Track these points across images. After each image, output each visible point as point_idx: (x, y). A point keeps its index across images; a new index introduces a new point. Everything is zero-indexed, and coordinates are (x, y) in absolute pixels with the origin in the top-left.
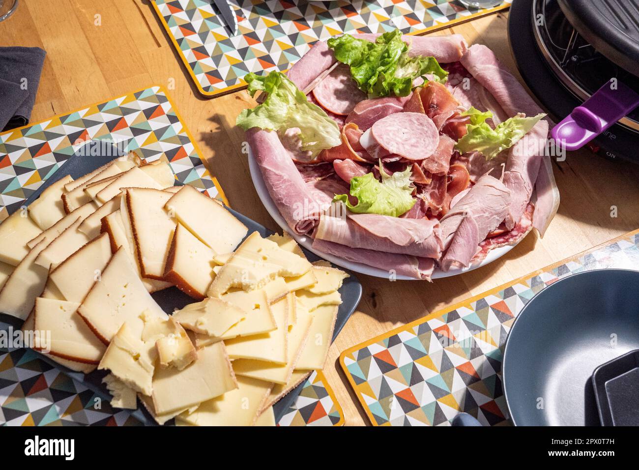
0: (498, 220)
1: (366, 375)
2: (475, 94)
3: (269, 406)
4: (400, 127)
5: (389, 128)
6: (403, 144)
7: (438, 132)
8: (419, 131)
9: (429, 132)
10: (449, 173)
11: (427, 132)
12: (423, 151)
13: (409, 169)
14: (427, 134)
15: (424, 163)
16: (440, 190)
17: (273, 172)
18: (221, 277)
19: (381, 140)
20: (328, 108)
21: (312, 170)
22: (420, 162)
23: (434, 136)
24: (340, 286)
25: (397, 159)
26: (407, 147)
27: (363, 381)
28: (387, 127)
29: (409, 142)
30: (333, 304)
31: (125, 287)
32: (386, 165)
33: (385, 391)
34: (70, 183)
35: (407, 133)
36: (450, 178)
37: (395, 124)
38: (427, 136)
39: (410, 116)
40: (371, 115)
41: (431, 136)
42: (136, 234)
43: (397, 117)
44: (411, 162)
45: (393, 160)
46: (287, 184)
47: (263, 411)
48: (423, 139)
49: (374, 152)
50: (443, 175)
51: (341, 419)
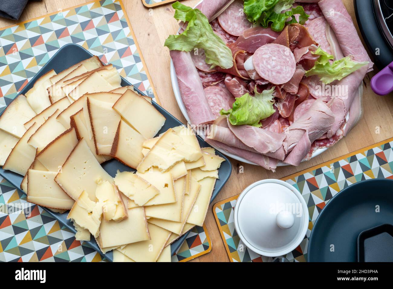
0: (323, 132)
1: (227, 220)
2: (323, 29)
3: (169, 245)
4: (271, 55)
5: (264, 56)
6: (272, 71)
7: (295, 63)
8: (283, 60)
9: (290, 62)
10: (298, 93)
11: (288, 62)
12: (284, 77)
13: (273, 89)
14: (288, 64)
15: (282, 87)
17: (184, 84)
18: (146, 160)
19: (258, 68)
20: (226, 30)
21: (211, 76)
22: (280, 85)
23: (292, 67)
24: (219, 167)
25: (266, 83)
26: (274, 74)
27: (225, 224)
28: (263, 55)
29: (275, 69)
30: (213, 178)
31: (85, 163)
32: (259, 86)
34: (54, 76)
35: (275, 60)
37: (268, 52)
38: (288, 65)
40: (253, 41)
41: (290, 66)
43: (270, 47)
44: (274, 85)
45: (263, 83)
46: (193, 95)
47: (165, 248)
48: (285, 67)
49: (252, 74)
50: (293, 94)
51: (209, 247)
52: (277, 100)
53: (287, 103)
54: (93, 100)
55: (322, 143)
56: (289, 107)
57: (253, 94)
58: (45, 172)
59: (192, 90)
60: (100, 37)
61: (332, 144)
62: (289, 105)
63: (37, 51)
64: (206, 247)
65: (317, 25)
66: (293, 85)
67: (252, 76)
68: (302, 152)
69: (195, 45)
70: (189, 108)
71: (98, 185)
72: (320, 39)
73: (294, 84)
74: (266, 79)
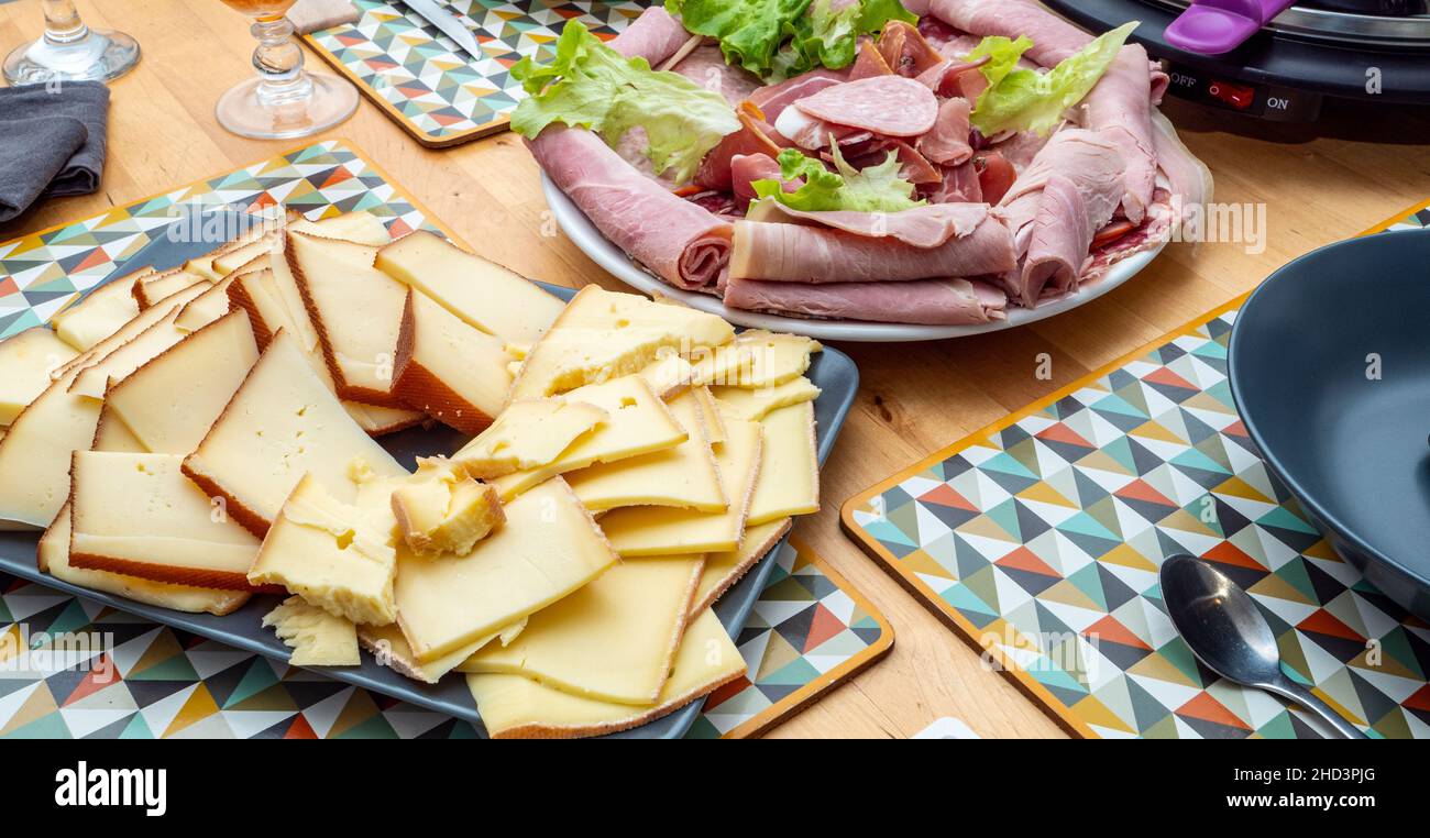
0: (1108, 204)
1: (916, 537)
3: (704, 606)
7: (932, 94)
9: (912, 97)
10: (975, 156)
11: (907, 98)
13: (892, 156)
14: (911, 100)
15: (919, 142)
16: (966, 189)
17: (604, 188)
22: (911, 140)
23: (925, 100)
24: (806, 367)
25: (866, 137)
27: (910, 550)
30: (798, 400)
31: (300, 414)
33: (970, 562)
34: (151, 275)
36: (979, 165)
38: (911, 104)
39: (863, 85)
41: (920, 99)
42: (315, 309)
44: (892, 141)
45: (855, 140)
46: (642, 200)
47: (689, 621)
48: (903, 111)
49: (812, 137)
50: (962, 160)
51: (883, 631)
53: (957, 193)
58: (142, 457)
59: (634, 193)
62: (963, 194)
63: (87, 279)
64: (869, 635)
66: (949, 141)
67: (811, 142)
68: (1062, 216)
69: (606, 111)
70: (640, 230)
71: (360, 486)
73: (952, 137)
74: (861, 124)
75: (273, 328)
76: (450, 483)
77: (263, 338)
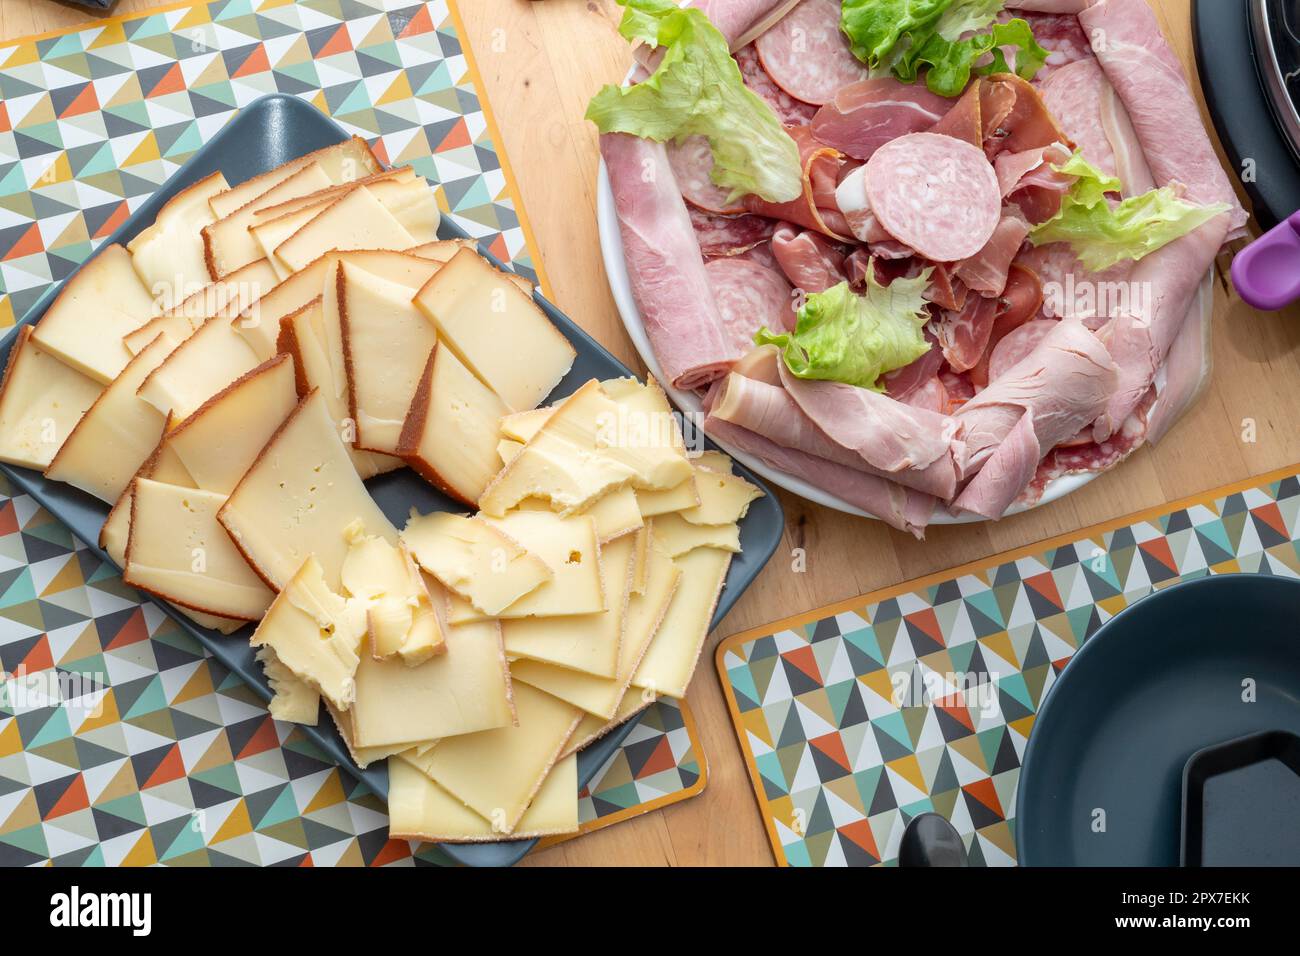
0: (1081, 422)
1: (762, 695)
2: (1093, 98)
3: (571, 754)
4: (923, 169)
5: (901, 170)
6: (923, 218)
7: (999, 198)
8: (963, 188)
9: (982, 195)
10: (1003, 295)
11: (977, 192)
12: (962, 241)
13: (925, 275)
14: (977, 200)
15: (955, 270)
16: (978, 328)
17: (644, 243)
18: (511, 475)
19: (879, 205)
20: (781, 82)
21: (725, 228)
22: (949, 265)
23: (989, 208)
24: (743, 516)
25: (905, 253)
26: (931, 227)
27: (753, 706)
28: (899, 165)
29: (934, 212)
30: (722, 550)
31: (317, 470)
32: (881, 263)
33: (793, 731)
34: (223, 194)
35: (935, 186)
36: (1002, 306)
37: (915, 159)
38: (976, 204)
39: (947, 145)
40: (867, 122)
41: (984, 205)
42: (351, 362)
43: (921, 143)
44: (930, 263)
45: (896, 255)
46: (671, 278)
47: (559, 762)
48: (965, 209)
49: (862, 225)
50: (990, 296)
51: (700, 778)
52: (936, 311)
53: (970, 326)
54: (353, 271)
55: (1076, 459)
56: (975, 337)
57: (860, 288)
58: (189, 492)
59: (669, 263)
60: (368, 81)
61: (1109, 461)
62: (974, 330)
63: (163, 111)
64: (688, 778)
65: (1072, 85)
66: (989, 266)
67: (859, 230)
68: (1011, 473)
69: (682, 122)
70: (657, 318)
71: (351, 547)
72: (1083, 129)
73: (993, 263)
74: (905, 240)
75: (312, 384)
76: (414, 609)
77: (303, 389)
